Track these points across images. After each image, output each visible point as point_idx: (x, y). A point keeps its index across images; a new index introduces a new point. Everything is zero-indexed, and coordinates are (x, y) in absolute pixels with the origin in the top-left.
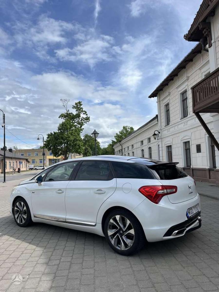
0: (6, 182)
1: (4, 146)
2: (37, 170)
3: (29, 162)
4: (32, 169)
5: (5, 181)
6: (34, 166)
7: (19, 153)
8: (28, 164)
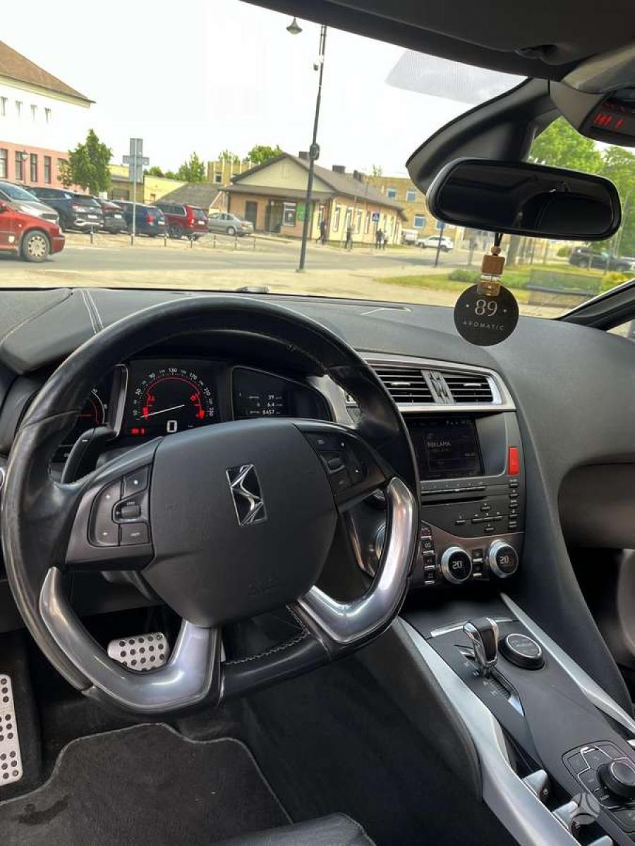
0: (304, 272)
1: (311, 142)
2: (424, 247)
3: (404, 219)
4: (410, 243)
5: (302, 266)
6: (418, 235)
7: (383, 187)
8: (403, 224)
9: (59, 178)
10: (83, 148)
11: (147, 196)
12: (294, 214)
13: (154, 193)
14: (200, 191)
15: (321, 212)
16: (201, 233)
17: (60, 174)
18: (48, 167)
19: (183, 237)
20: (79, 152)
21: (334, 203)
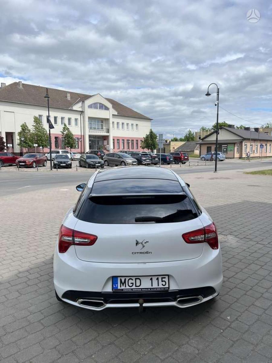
0: (217, 172)
5: (216, 170)
9: (141, 147)
10: (148, 135)
11: (171, 149)
12: (227, 149)
13: (174, 147)
14: (191, 144)
15: (238, 147)
16: (186, 161)
17: (141, 145)
18: (137, 144)
19: (180, 163)
20: (147, 137)
21: (244, 143)
